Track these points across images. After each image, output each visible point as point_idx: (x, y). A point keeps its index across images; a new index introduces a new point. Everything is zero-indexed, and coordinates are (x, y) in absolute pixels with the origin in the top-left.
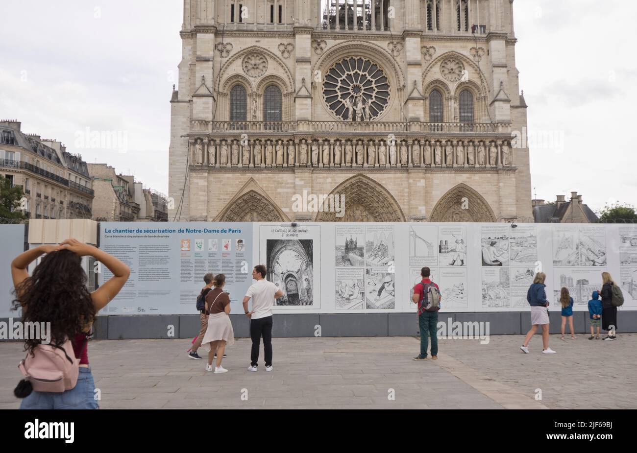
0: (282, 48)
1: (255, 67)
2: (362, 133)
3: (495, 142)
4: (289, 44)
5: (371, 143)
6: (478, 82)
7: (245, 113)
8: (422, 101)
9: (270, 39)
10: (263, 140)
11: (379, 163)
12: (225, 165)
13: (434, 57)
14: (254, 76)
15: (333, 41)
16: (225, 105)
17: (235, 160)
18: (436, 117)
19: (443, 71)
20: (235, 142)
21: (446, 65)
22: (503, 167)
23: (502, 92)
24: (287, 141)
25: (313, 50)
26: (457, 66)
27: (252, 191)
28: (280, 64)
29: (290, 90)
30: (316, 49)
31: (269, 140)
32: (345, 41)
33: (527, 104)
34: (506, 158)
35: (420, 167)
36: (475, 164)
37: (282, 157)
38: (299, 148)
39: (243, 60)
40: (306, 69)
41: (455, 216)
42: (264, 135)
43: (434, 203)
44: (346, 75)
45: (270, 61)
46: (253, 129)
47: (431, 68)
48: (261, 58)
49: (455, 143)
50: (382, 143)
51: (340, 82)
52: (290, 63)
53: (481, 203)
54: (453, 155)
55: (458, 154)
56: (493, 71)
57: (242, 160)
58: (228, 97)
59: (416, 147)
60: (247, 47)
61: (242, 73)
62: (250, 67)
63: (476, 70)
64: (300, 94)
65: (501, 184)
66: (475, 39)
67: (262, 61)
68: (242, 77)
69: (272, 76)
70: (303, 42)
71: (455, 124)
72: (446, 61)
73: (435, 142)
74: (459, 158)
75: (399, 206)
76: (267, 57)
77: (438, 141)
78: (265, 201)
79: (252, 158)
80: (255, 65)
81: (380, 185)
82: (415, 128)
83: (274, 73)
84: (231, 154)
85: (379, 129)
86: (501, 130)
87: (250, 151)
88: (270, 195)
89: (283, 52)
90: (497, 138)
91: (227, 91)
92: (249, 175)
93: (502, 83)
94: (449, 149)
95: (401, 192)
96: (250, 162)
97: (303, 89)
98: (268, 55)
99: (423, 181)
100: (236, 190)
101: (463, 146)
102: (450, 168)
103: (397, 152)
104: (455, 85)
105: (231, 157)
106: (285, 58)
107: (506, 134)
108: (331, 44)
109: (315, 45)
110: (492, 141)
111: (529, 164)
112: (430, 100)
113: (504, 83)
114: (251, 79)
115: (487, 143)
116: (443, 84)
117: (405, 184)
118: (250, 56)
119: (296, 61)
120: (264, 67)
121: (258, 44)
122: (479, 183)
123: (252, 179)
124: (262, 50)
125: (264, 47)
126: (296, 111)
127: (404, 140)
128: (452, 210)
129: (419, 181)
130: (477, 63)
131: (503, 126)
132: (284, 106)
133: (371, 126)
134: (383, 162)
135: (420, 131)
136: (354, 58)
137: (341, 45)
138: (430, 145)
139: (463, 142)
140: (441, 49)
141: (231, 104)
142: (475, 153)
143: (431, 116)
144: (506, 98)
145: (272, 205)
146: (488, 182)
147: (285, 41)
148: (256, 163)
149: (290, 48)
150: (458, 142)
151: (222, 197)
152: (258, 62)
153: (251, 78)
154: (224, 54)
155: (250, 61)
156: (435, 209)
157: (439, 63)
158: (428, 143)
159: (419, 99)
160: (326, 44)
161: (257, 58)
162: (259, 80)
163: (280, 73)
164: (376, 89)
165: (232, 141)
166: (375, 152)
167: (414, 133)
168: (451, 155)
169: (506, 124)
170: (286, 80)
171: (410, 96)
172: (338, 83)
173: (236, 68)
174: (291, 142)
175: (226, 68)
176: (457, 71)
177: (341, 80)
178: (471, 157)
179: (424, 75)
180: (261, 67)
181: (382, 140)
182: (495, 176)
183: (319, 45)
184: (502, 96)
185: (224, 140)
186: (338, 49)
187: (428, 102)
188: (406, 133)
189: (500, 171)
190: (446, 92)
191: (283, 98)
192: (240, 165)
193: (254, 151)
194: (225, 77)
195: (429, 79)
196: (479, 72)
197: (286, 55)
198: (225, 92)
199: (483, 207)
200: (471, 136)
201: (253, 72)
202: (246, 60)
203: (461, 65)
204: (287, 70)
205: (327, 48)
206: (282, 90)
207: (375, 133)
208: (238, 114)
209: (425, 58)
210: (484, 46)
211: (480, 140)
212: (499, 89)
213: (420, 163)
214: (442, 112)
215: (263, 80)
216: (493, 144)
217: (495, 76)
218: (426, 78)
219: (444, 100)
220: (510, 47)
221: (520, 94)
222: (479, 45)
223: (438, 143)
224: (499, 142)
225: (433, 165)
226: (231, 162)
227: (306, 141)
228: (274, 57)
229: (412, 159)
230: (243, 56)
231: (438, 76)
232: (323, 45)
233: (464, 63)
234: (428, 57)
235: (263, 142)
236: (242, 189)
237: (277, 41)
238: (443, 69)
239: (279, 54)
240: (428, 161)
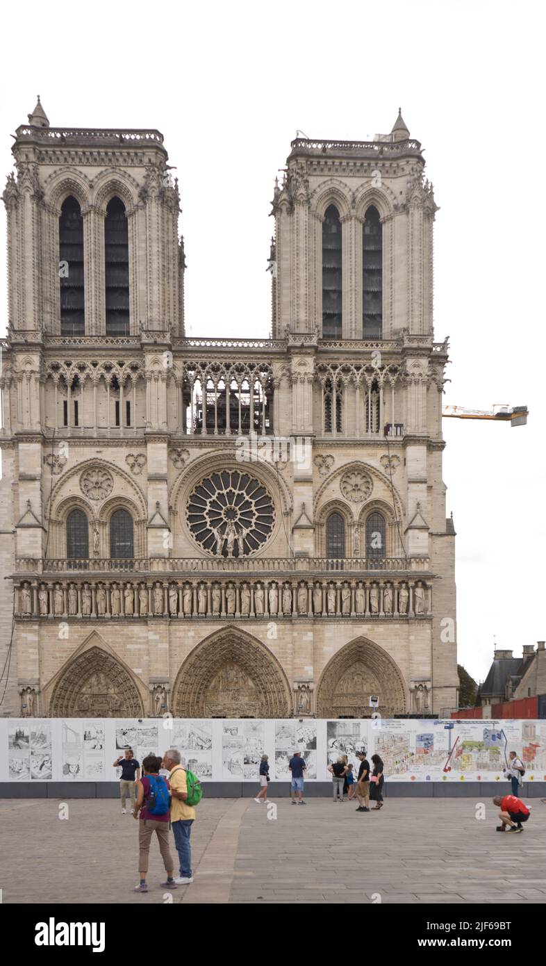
0: (131, 460)
1: (98, 486)
2: (232, 573)
3: (407, 583)
4: (140, 455)
5: (245, 586)
6: (390, 501)
7: (87, 547)
8: (312, 531)
9: (115, 449)
10: (107, 583)
12: (60, 616)
13: (332, 469)
14: (96, 497)
15: (198, 450)
16: (59, 539)
17: (72, 608)
18: (336, 550)
19: (345, 488)
20: (72, 586)
21: (348, 480)
22: (416, 615)
23: (418, 517)
24: (139, 584)
25: (172, 462)
26: (364, 480)
27: (95, 647)
28: (129, 482)
29: (143, 517)
30: (176, 461)
31: (115, 583)
32: (213, 449)
33: (456, 531)
34: (420, 604)
35: (306, 616)
36: (379, 611)
37: (131, 605)
38: (152, 593)
39: (81, 477)
40: (161, 489)
41: (356, 678)
42: (107, 577)
43: (325, 662)
44: (216, 495)
45: (116, 478)
46: (94, 569)
47: (328, 484)
48: (105, 474)
49: (353, 584)
50: (259, 586)
51: (209, 505)
52: (141, 480)
53: (387, 662)
54: (351, 600)
55: (357, 600)
56: (408, 489)
57: (82, 609)
58: (64, 526)
59: (303, 591)
60: (85, 460)
61: (80, 494)
62: (91, 485)
63: (388, 487)
64: (153, 523)
65: (412, 638)
66: (388, 444)
67: (105, 477)
68: (81, 500)
69: (119, 498)
70: (157, 454)
71: (354, 560)
72: (349, 474)
73: (328, 583)
74: (358, 605)
75: (280, 666)
76: (112, 472)
77: (332, 582)
78: (112, 660)
79: (94, 606)
80: (97, 483)
81: (256, 639)
82: (302, 567)
83: (123, 494)
84: (68, 601)
85: (255, 568)
86: (414, 567)
87: (92, 598)
88: (117, 653)
89: (132, 466)
90: (409, 578)
91: (62, 517)
92: (90, 628)
93: (418, 504)
94: (345, 593)
95: (282, 649)
96: (91, 612)
97: (158, 516)
98: (114, 470)
99: (310, 634)
100: (75, 646)
101: (364, 588)
102: (346, 617)
103: (278, 597)
104: (360, 506)
105: (68, 604)
106: (135, 474)
107: (421, 572)
108: (195, 454)
109: (174, 456)
110: (403, 582)
111: (455, 611)
112: (328, 527)
113: (422, 505)
114: (92, 503)
115: (396, 584)
116: (345, 506)
117: (288, 639)
118: (90, 472)
119: (148, 480)
120: (109, 485)
121: (99, 456)
122: (385, 636)
123: (94, 633)
124: (105, 463)
125: (107, 459)
126: (149, 546)
127: (287, 582)
128: (352, 669)
129: (305, 635)
130: (389, 477)
131: (417, 562)
132: (136, 538)
133: (246, 563)
134: (260, 610)
135: (308, 570)
136: (228, 471)
137: (209, 455)
138: (321, 588)
139: (364, 583)
140: (341, 458)
141: (69, 536)
142: (379, 597)
143: (328, 549)
144: (424, 524)
145: (121, 665)
146: (396, 635)
147: (135, 451)
148: (100, 612)
149: (141, 460)
150: (357, 583)
151: (58, 655)
152: (101, 479)
153: (91, 501)
154: (56, 469)
155: (90, 478)
156: (327, 669)
157: (339, 478)
158: (318, 585)
159: (307, 528)
160: (189, 454)
161: (100, 474)
162: (102, 503)
163: (130, 494)
164: (256, 513)
165: (69, 584)
166: (250, 597)
167: (299, 572)
168: (348, 601)
169: (421, 559)
170: (138, 503)
171: (298, 524)
172: (206, 505)
173: (73, 488)
174: (143, 586)
175: (59, 488)
176: (364, 489)
177: (210, 502)
178: (374, 603)
179: (318, 495)
180: (105, 485)
181: (259, 582)
182: (406, 626)
183: (179, 456)
184: (418, 522)
185: (58, 583)
186: (205, 460)
187: (324, 530)
188: (290, 573)
189: (410, 621)
190: (349, 516)
191: (135, 526)
192: (79, 615)
193: (96, 597)
194: (59, 499)
195: (325, 499)
196: (392, 488)
197: (136, 469)
198: (60, 519)
199: (390, 666)
200: (375, 575)
201: (95, 493)
202: (85, 477)
203: (369, 480)
204: (138, 490)
205: (190, 460)
206: (133, 517)
207: (250, 573)
208: (78, 548)
209: (319, 471)
210: (399, 454)
211: (386, 580)
212: (415, 512)
213: (308, 611)
214: (343, 543)
215: (108, 503)
216: (404, 585)
217: (411, 495)
218: (322, 498)
219: (346, 527)
220: (436, 453)
221: (448, 516)
222: (392, 453)
223: (331, 586)
224: (411, 584)
225: (324, 614)
226: (68, 611)
227: (161, 583)
228: (121, 473)
229: (297, 606)
230: (81, 472)
231: (338, 495)
232: (184, 456)
233: (373, 476)
234: (323, 470)
235: (107, 585)
236: (83, 645)
237: (125, 451)
238: (346, 485)
239: (127, 468)
240: (318, 609)
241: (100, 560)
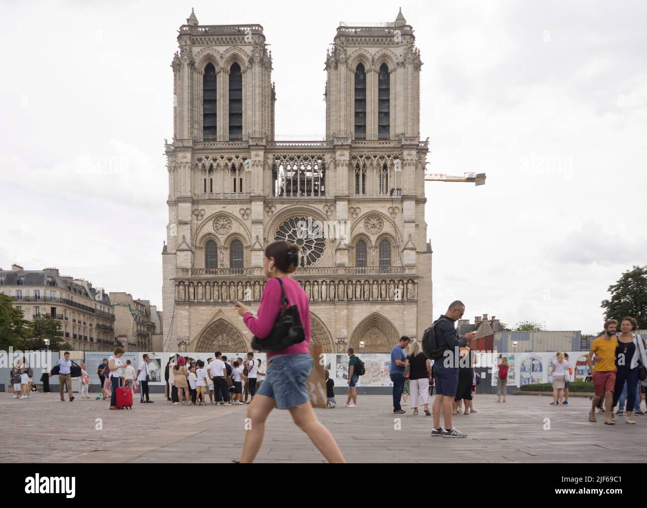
0: (242, 212)
1: (223, 226)
2: (300, 276)
3: (403, 281)
4: (248, 209)
5: (307, 283)
6: (393, 234)
7: (217, 262)
8: (347, 251)
9: (233, 206)
10: (228, 282)
11: (313, 298)
12: (201, 301)
13: (360, 215)
14: (222, 233)
15: (281, 205)
16: (201, 256)
17: (208, 297)
18: (361, 262)
19: (367, 226)
20: (208, 284)
21: (369, 221)
22: (408, 299)
23: (410, 243)
24: (246, 283)
25: (266, 213)
26: (379, 221)
27: (221, 319)
28: (241, 224)
29: (249, 244)
30: (268, 212)
31: (232, 282)
32: (290, 205)
33: (433, 250)
34: (410, 293)
35: (343, 300)
36: (386, 297)
37: (242, 295)
38: (254, 288)
39: (214, 222)
40: (259, 228)
41: (373, 336)
42: (228, 279)
43: (354, 327)
44: (292, 231)
45: (234, 222)
46: (221, 274)
47: (357, 224)
48: (227, 220)
49: (371, 282)
50: (315, 283)
51: (287, 237)
52: (248, 223)
53: (391, 327)
54: (370, 291)
55: (373, 291)
56: (404, 226)
57: (213, 297)
58: (204, 250)
59: (341, 286)
60: (216, 212)
61: (213, 231)
62: (219, 226)
63: (393, 225)
64: (255, 247)
65: (405, 312)
66: (392, 200)
67: (228, 222)
68: (213, 235)
69: (236, 234)
70: (257, 208)
71: (372, 268)
72: (370, 218)
73: (356, 282)
74: (374, 294)
75: (328, 330)
76: (231, 219)
77: (358, 281)
78: (230, 326)
79: (220, 295)
80: (223, 225)
81: (314, 314)
82: (341, 272)
83: (237, 231)
84: (205, 292)
85: (314, 273)
86: (407, 272)
87: (219, 290)
88: (233, 321)
89: (243, 215)
90: (404, 278)
91: (203, 245)
92: (218, 308)
93: (410, 235)
94: (366, 287)
95: (329, 319)
96: (219, 298)
97: (257, 244)
98: (232, 217)
99: (345, 311)
100: (210, 318)
101: (378, 284)
102: (367, 301)
103: (327, 290)
104: (376, 236)
105: (205, 294)
106: (244, 219)
107: (411, 274)
108: (279, 207)
109: (268, 209)
110: (401, 280)
111: (431, 297)
112: (357, 249)
113: (413, 235)
114: (220, 236)
115: (396, 282)
116: (367, 236)
117: (333, 314)
118: (219, 219)
119: (252, 223)
120: (230, 226)
121: (224, 210)
122: (387, 312)
123: (220, 311)
124: (227, 214)
125: (228, 211)
126: (252, 261)
127: (332, 281)
128: (370, 331)
129: (342, 311)
130: (393, 219)
131: (409, 269)
132: (245, 256)
133: (308, 270)
134: (316, 297)
135: (344, 274)
136: (298, 217)
137: (287, 209)
138: (352, 284)
139: (378, 281)
140: (365, 209)
141: (206, 255)
142: (386, 289)
143: (357, 261)
144: (413, 247)
145: (236, 329)
146: (395, 311)
147: (245, 207)
148: (223, 299)
149: (248, 212)
150: (373, 281)
151: (200, 323)
152: (225, 223)
153: (219, 235)
154: (199, 218)
155: (219, 222)
156: (355, 331)
157: (364, 220)
158: (350, 282)
159: (344, 249)
160: (276, 208)
161: (225, 220)
162: (225, 237)
163: (241, 231)
164: (315, 241)
165: (206, 283)
166: (310, 290)
167: (339, 275)
168: (368, 291)
169: (411, 267)
170: (246, 236)
171: (339, 247)
172: (286, 237)
173: (209, 228)
174: (248, 284)
175: (201, 228)
176: (378, 226)
177: (288, 235)
178: (384, 293)
179: (352, 229)
180: (227, 226)
181: (316, 281)
182: (402, 306)
183: (270, 209)
184: (410, 245)
185: (200, 282)
186: (285, 211)
187: (354, 250)
188: (334, 276)
189: (404, 303)
190: (369, 243)
191: (244, 250)
192: (212, 301)
193: (221, 290)
194: (201, 235)
195: (355, 233)
196: (395, 226)
197: (245, 217)
198: (201, 246)
199: (392, 329)
200: (384, 276)
201: (222, 231)
202: (216, 222)
203: (381, 221)
204: (246, 229)
205: (277, 211)
206: (244, 244)
207: (311, 276)
208: (211, 262)
209: (352, 217)
210: (399, 206)
211: (390, 279)
212: (408, 240)
213: (344, 297)
214: (366, 258)
215: (229, 237)
216: (401, 282)
217: (405, 230)
218: (353, 232)
219: (368, 249)
220: (421, 205)
221: (428, 242)
222: (395, 205)
223: (358, 283)
224: (405, 281)
225: (354, 299)
226: (205, 298)
227: (259, 282)
228: (236, 219)
229: (338, 295)
230: (214, 219)
231: (363, 230)
232: (273, 209)
233: (383, 219)
234: (354, 216)
235: (228, 283)
236: (214, 318)
237: (239, 207)
238: (368, 224)
239: (240, 217)
240: (350, 296)
241: (224, 269)
